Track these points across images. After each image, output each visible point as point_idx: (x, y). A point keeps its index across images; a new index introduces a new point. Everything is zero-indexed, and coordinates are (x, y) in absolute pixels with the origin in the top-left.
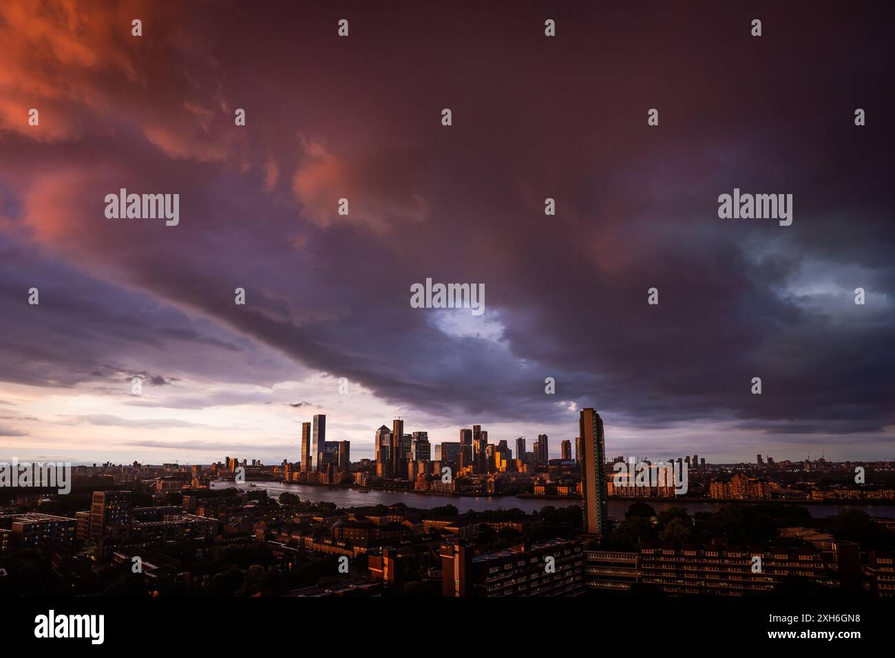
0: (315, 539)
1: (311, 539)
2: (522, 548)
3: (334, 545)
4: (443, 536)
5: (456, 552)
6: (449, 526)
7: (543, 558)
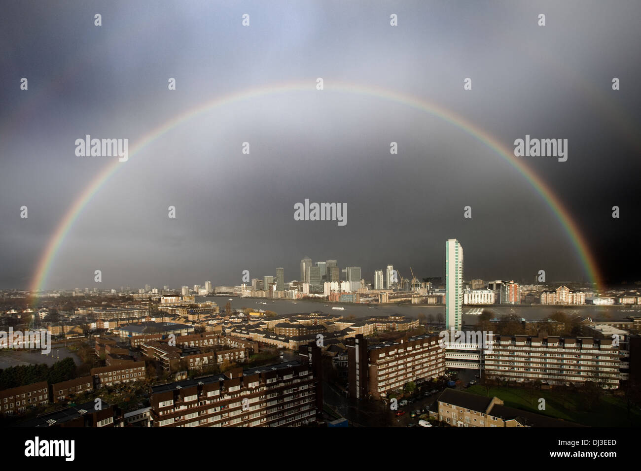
0: (264, 335)
1: (262, 335)
2: (402, 341)
3: (276, 339)
4: (348, 332)
5: (357, 344)
6: (352, 326)
7: (416, 348)
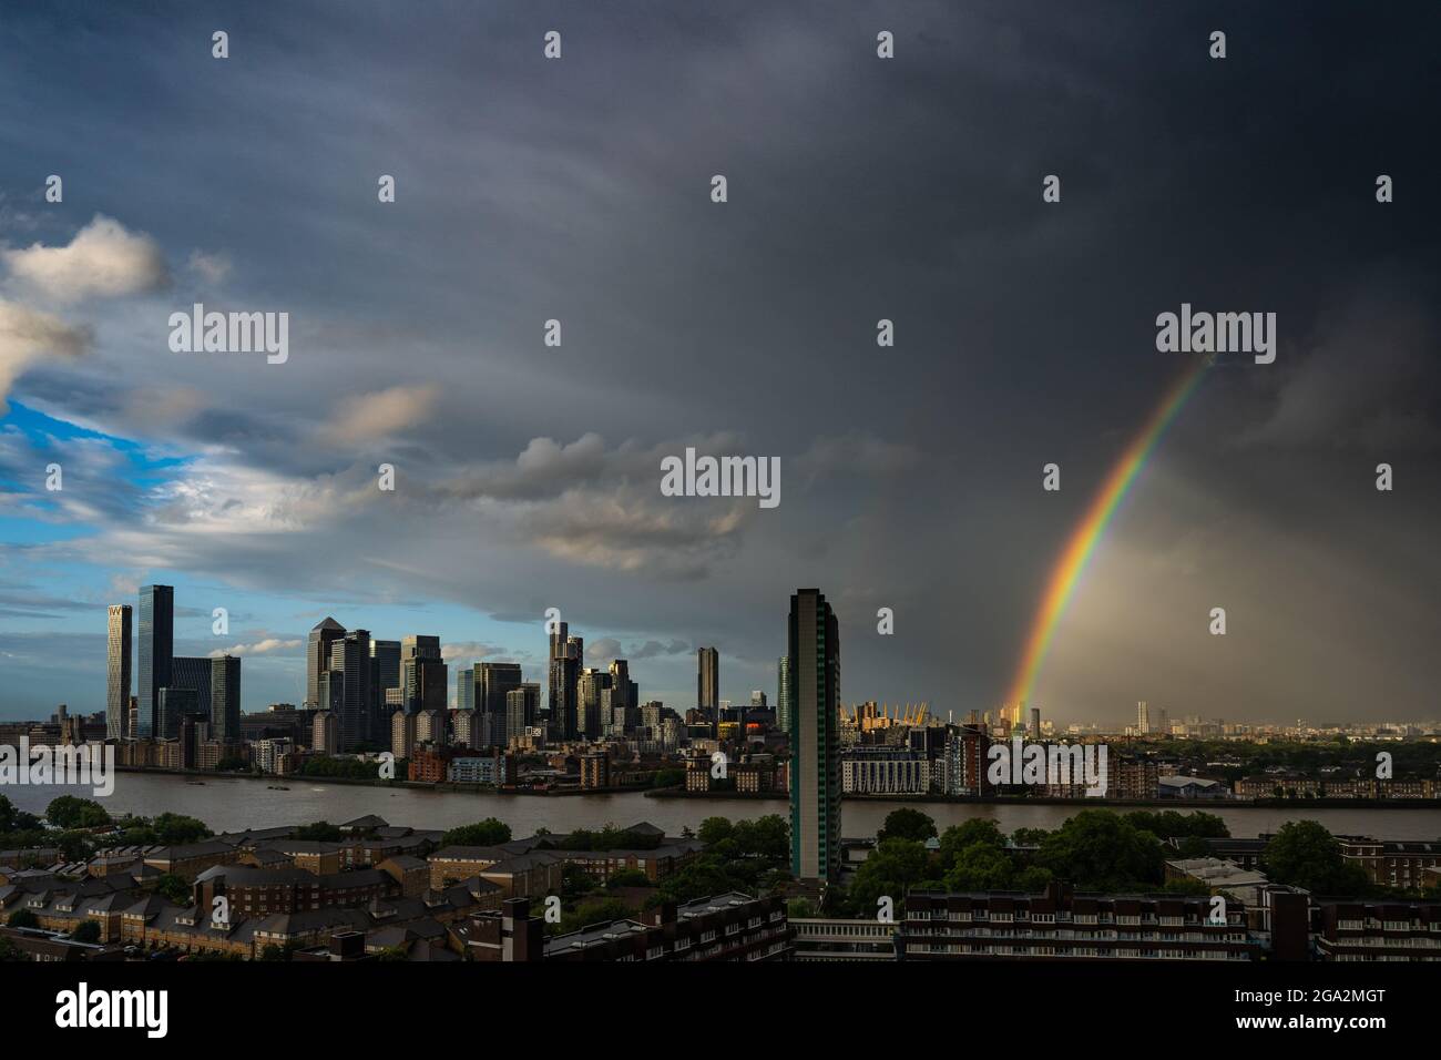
0: (149, 917)
1: (139, 917)
3: (201, 928)
4: (477, 895)
5: (507, 934)
6: (488, 870)
7: (703, 941)
